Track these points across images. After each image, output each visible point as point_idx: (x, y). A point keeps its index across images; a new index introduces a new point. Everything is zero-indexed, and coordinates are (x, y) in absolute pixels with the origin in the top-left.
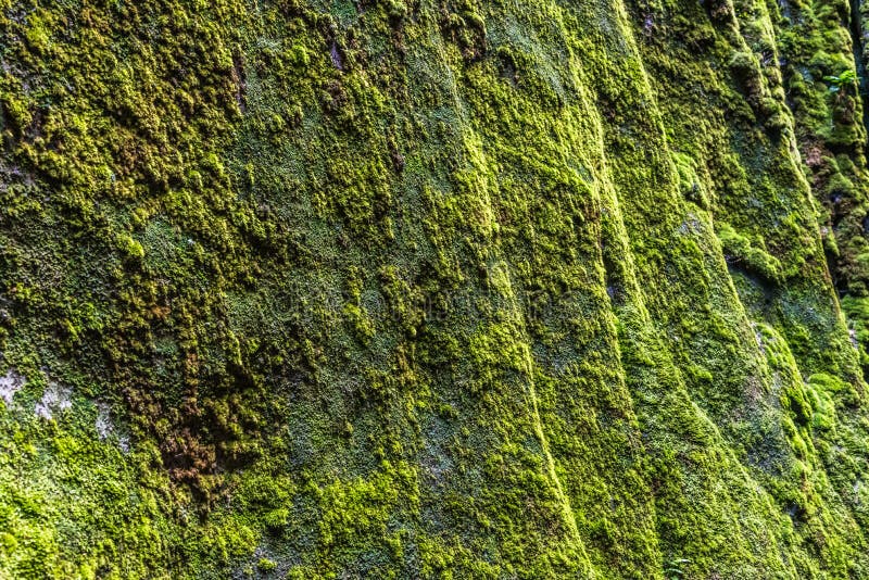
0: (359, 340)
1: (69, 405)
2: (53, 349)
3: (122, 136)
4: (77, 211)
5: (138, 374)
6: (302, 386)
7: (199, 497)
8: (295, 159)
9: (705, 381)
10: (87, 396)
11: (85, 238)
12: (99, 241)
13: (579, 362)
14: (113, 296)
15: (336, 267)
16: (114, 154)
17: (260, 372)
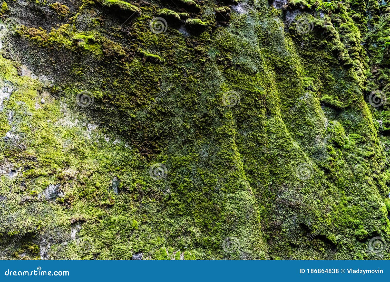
0: (187, 130)
1: (120, 142)
2: (118, 134)
3: (131, 98)
4: (122, 111)
5: (134, 137)
6: (172, 139)
7: (148, 158)
8: (173, 96)
9: (301, 136)
10: (124, 141)
11: (123, 115)
12: (126, 115)
13: (252, 133)
14: (129, 124)
15: (182, 116)
16: (130, 101)
17: (163, 136)
